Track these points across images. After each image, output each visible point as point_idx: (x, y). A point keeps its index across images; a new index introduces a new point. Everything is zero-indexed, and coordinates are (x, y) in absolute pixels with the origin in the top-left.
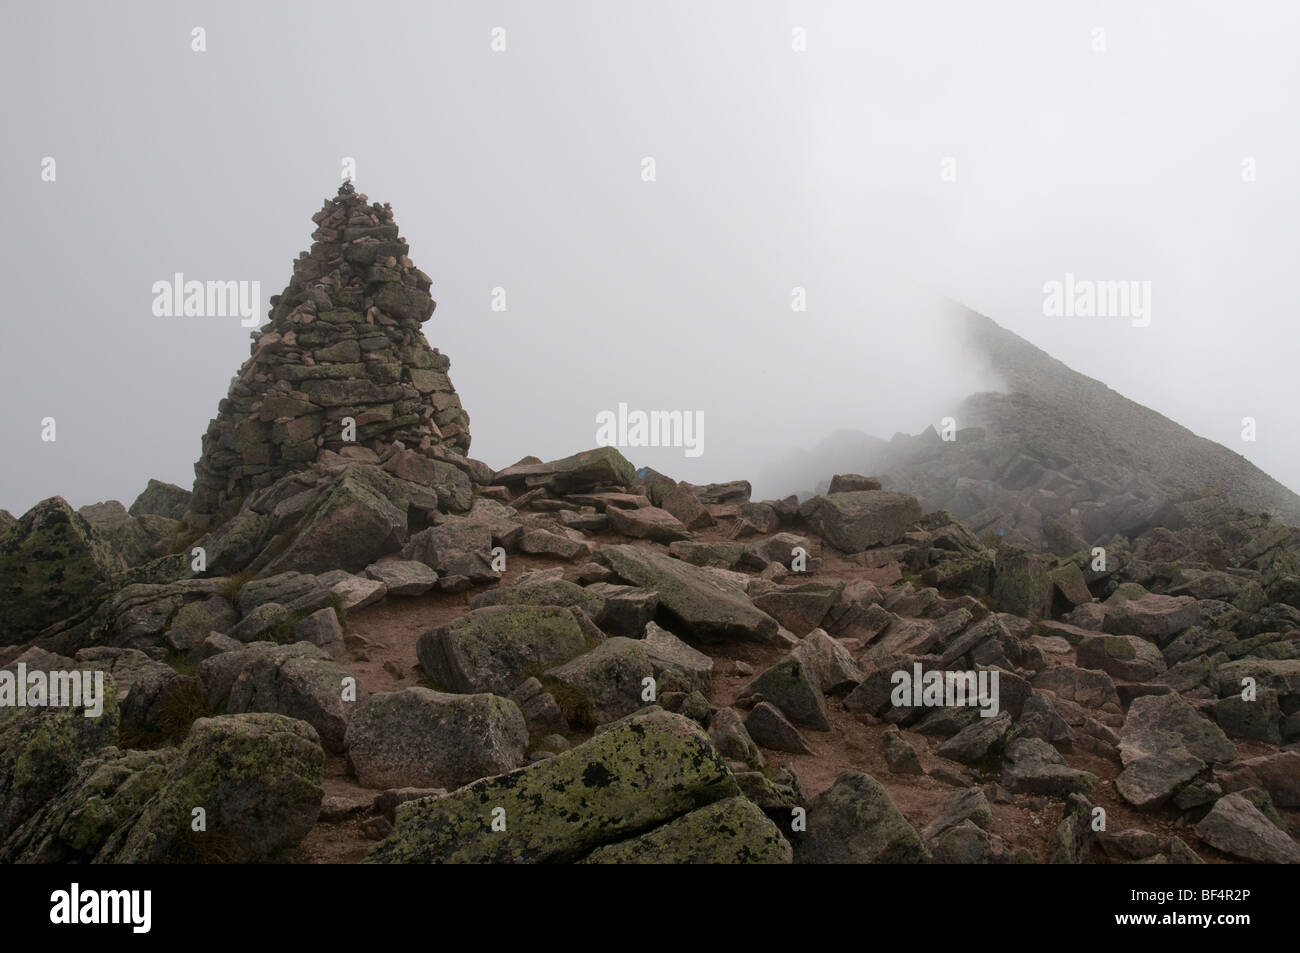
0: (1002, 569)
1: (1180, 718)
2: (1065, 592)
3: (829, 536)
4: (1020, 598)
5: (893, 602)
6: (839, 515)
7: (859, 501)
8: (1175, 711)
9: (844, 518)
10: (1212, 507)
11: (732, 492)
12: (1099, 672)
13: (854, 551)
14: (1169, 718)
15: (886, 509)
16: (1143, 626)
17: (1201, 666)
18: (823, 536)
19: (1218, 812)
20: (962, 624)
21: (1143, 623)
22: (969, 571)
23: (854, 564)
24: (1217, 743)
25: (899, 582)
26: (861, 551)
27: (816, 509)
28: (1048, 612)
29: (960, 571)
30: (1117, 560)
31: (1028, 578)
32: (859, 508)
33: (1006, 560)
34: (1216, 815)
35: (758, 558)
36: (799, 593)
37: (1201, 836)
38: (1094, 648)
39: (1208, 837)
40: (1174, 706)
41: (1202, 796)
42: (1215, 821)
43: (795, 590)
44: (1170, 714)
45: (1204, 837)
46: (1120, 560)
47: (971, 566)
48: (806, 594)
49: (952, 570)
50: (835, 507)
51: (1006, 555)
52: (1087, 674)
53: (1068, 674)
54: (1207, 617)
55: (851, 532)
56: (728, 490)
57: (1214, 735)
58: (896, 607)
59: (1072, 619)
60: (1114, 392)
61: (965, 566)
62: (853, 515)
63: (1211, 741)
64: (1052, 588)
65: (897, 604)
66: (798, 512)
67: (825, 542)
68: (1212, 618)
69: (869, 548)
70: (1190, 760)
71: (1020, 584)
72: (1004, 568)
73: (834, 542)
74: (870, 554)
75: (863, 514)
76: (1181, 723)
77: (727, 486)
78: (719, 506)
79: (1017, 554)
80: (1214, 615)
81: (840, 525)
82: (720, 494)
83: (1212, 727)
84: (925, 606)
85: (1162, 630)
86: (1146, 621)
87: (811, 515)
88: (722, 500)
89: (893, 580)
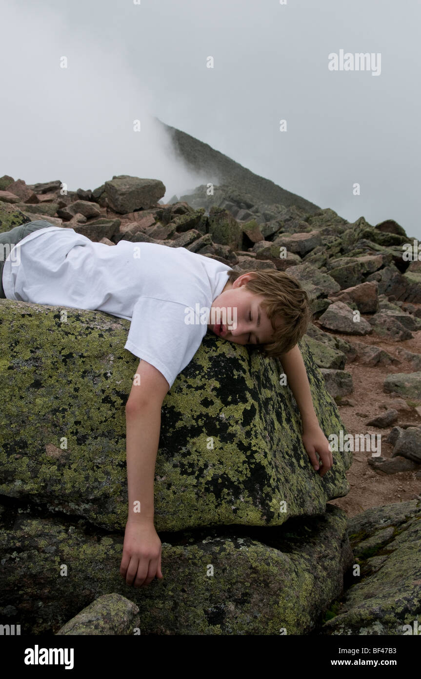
0: (213, 221)
1: (311, 275)
2: (249, 236)
3: (112, 205)
4: (224, 236)
5: (150, 233)
6: (117, 191)
7: (128, 183)
8: (308, 272)
9: (119, 193)
10: (330, 219)
11: (51, 187)
12: (268, 261)
13: (127, 213)
14: (305, 276)
15: (144, 187)
16: (292, 247)
17: (322, 257)
18: (108, 207)
19: (331, 310)
20: (190, 239)
21: (292, 246)
22: (194, 220)
23: (127, 220)
24: (330, 284)
25: (154, 224)
26: (131, 212)
27: (103, 193)
28: (240, 247)
29: (189, 219)
30: (278, 224)
31: (228, 225)
32: (128, 187)
33: (215, 215)
34: (330, 311)
35: (68, 213)
36: (93, 226)
37: (322, 323)
38: (265, 254)
39: (325, 323)
40: (307, 270)
41: (322, 306)
42: (329, 315)
43: (91, 224)
44: (305, 274)
45: (323, 324)
46: (279, 224)
47: (195, 217)
48: (97, 225)
49: (184, 219)
50: (113, 186)
51: (215, 213)
52: (261, 262)
53: (251, 264)
54: (325, 245)
55: (124, 201)
56: (47, 186)
57: (329, 281)
58: (152, 235)
59: (253, 250)
60: (278, 186)
61: (191, 217)
62: (124, 190)
63: (326, 284)
64: (242, 234)
65: (152, 233)
66: (92, 195)
67: (109, 210)
68: (329, 245)
69: (136, 210)
70: (315, 289)
71: (224, 229)
72: (215, 220)
73: (114, 209)
74: (136, 214)
75: (131, 190)
76: (311, 277)
77: (47, 184)
78: (43, 195)
79: (222, 211)
80: (329, 243)
81: (117, 197)
82: (42, 189)
83: (328, 277)
84: (169, 233)
85: (302, 249)
86: (293, 244)
87: (100, 196)
88: (45, 192)
89: (150, 224)
